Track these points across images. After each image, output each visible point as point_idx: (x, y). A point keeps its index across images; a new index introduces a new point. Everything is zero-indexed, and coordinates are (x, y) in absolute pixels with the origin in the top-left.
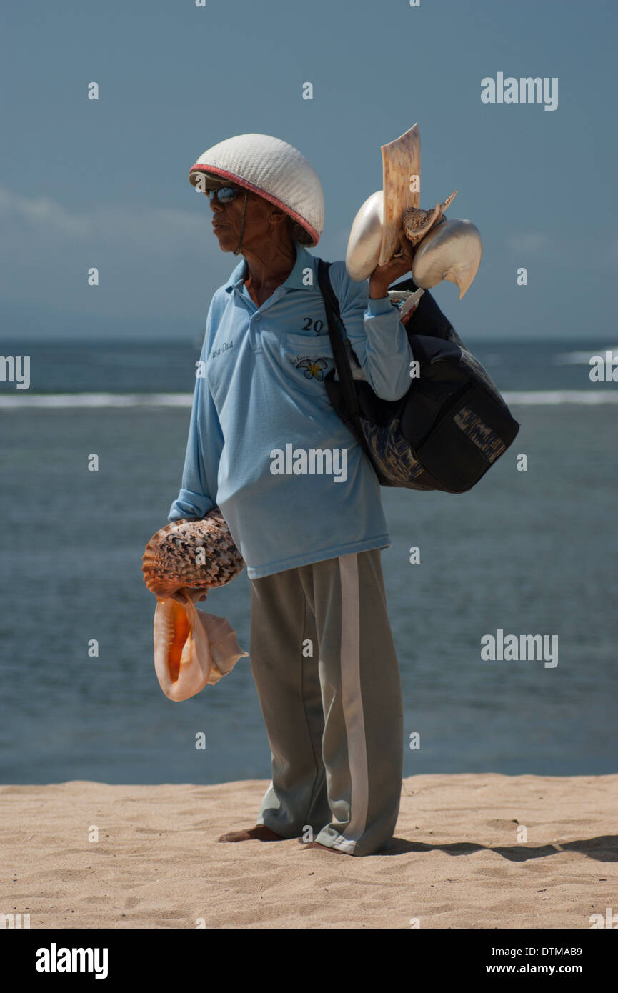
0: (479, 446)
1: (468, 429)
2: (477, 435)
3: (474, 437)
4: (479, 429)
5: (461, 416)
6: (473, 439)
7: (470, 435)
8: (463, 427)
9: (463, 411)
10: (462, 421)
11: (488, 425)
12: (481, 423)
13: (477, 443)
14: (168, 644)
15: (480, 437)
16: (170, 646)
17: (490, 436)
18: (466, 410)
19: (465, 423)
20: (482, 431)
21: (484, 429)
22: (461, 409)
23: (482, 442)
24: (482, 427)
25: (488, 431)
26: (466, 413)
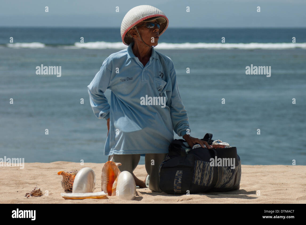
0: (174, 183)
1: (177, 176)
2: (177, 180)
3: (176, 180)
4: (179, 179)
5: (179, 172)
6: (175, 180)
7: (176, 178)
8: (176, 175)
9: (181, 171)
10: (178, 173)
11: (182, 181)
12: (181, 178)
13: (175, 182)
14: (107, 183)
15: (177, 181)
16: (108, 183)
17: (179, 184)
18: (182, 172)
19: (178, 174)
20: (179, 180)
21: (180, 180)
22: (181, 170)
23: (176, 183)
24: (180, 179)
25: (180, 182)
26: (181, 172)
